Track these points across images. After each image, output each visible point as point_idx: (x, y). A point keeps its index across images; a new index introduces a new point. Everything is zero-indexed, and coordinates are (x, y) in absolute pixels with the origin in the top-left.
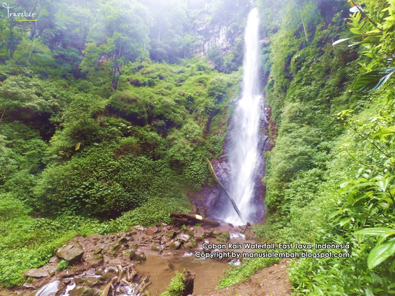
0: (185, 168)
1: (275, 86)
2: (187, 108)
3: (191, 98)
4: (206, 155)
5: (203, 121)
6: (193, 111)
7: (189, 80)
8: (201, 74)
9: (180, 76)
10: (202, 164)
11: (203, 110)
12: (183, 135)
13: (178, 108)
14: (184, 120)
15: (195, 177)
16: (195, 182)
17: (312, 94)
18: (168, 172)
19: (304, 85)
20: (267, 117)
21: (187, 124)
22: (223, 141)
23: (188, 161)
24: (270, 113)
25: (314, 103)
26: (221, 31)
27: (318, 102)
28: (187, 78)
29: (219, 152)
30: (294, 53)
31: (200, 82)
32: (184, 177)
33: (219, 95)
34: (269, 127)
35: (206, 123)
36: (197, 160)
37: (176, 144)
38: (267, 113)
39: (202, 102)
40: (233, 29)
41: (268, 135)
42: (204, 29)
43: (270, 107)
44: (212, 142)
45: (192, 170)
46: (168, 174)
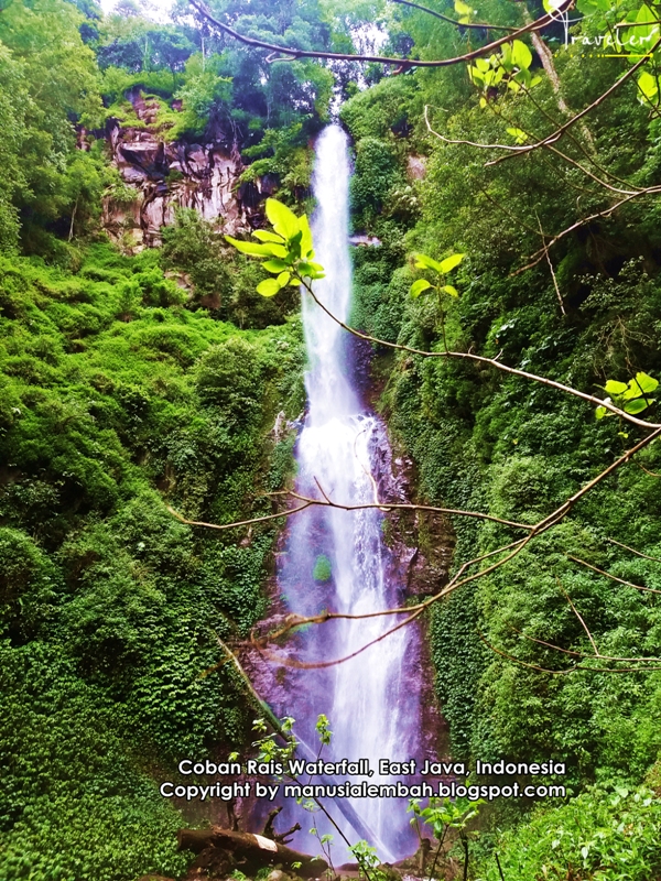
0: (143, 674)
1: (423, 391)
2: (126, 442)
3: (140, 404)
4: (208, 622)
5: (190, 493)
6: (144, 453)
7: (117, 333)
8: (160, 318)
9: (76, 312)
10: (197, 654)
11: (190, 451)
12: (122, 543)
13: (94, 437)
14: (118, 483)
15: (179, 707)
16: (180, 727)
17: (563, 436)
18: (74, 694)
19: (533, 409)
20: (405, 487)
21: (135, 502)
22: (262, 567)
23: (152, 642)
24: (413, 474)
25: (574, 462)
26: (215, 171)
27: (584, 457)
28: (106, 324)
29: (252, 607)
30: (493, 314)
31: (163, 348)
32: (135, 712)
33: (241, 402)
34: (418, 519)
35: (201, 500)
36: (178, 640)
37: (106, 576)
38: (405, 474)
39: (183, 424)
40: (261, 178)
41: (416, 544)
42: (150, 152)
43: (411, 457)
44: (222, 570)
45: (167, 681)
46: (79, 700)
